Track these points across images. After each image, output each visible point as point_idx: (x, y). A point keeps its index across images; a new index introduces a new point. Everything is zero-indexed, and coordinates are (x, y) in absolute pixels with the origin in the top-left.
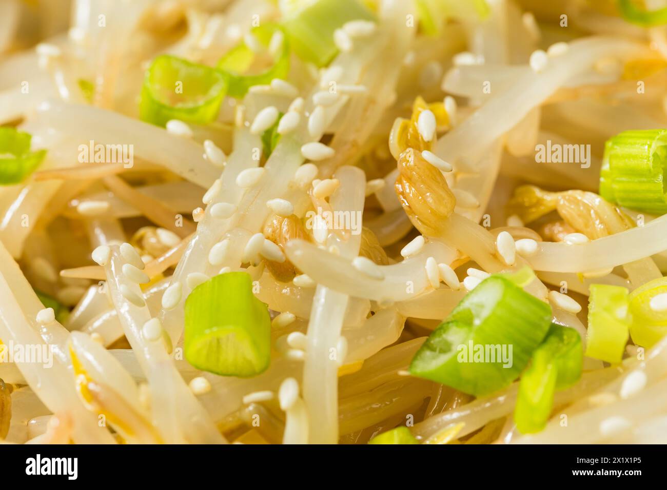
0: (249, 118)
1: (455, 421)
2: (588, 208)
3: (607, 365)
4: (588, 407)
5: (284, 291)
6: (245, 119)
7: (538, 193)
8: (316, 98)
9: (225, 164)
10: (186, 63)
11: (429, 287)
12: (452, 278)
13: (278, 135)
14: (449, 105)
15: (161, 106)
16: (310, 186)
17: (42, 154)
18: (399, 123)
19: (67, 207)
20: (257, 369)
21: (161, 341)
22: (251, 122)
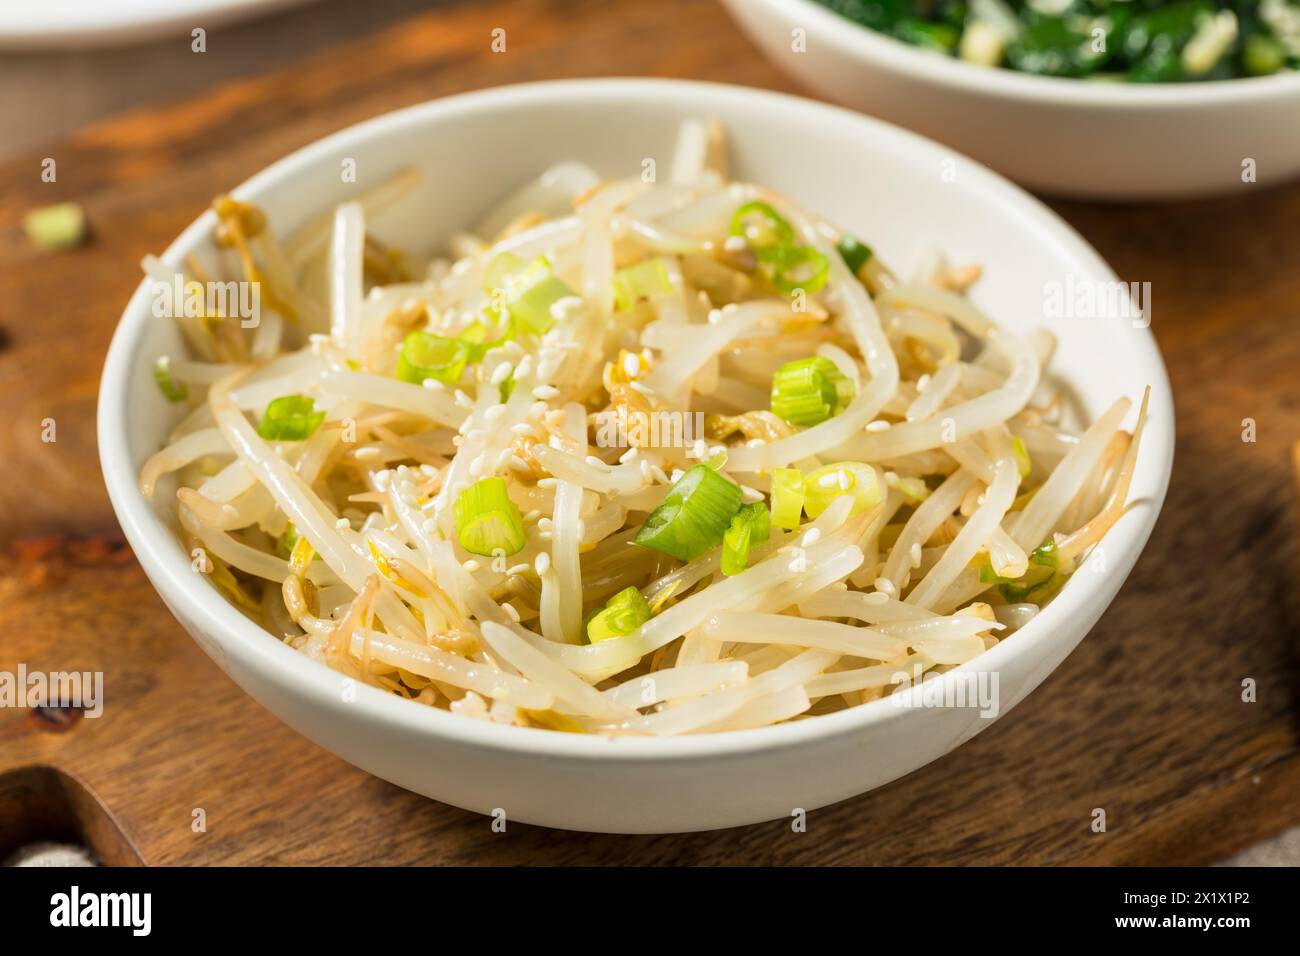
0: (488, 374)
1: (673, 581)
2: (764, 423)
3: (788, 531)
4: (777, 555)
5: (530, 494)
6: (485, 374)
7: (723, 419)
8: (542, 352)
9: (473, 407)
10: (435, 337)
11: (644, 484)
12: (662, 476)
13: (514, 382)
14: (647, 355)
15: (417, 369)
16: (543, 417)
17: (322, 414)
18: (609, 366)
19: (346, 457)
20: (516, 549)
21: (437, 534)
22: (490, 376)
